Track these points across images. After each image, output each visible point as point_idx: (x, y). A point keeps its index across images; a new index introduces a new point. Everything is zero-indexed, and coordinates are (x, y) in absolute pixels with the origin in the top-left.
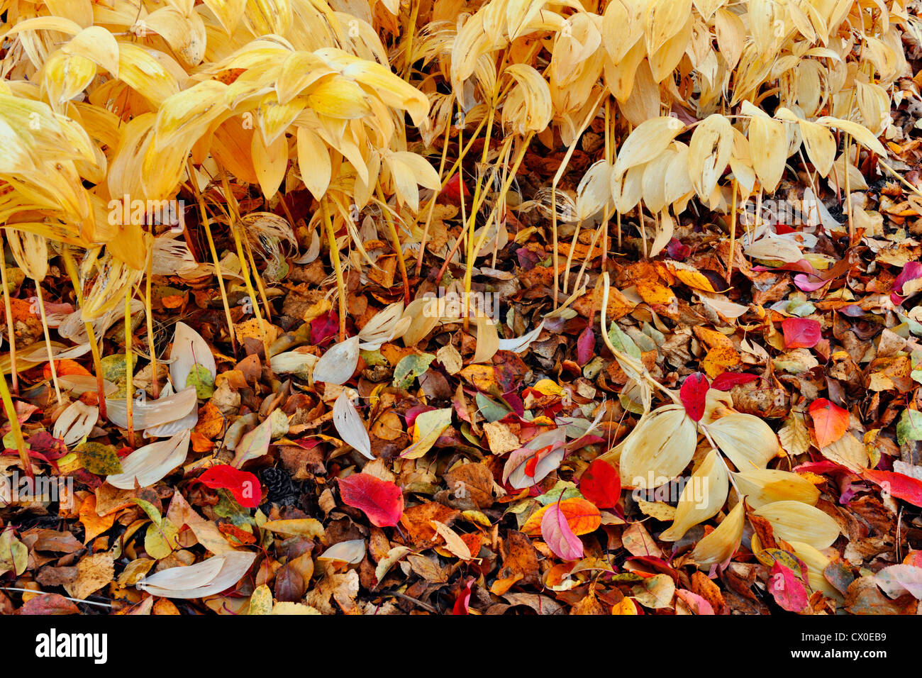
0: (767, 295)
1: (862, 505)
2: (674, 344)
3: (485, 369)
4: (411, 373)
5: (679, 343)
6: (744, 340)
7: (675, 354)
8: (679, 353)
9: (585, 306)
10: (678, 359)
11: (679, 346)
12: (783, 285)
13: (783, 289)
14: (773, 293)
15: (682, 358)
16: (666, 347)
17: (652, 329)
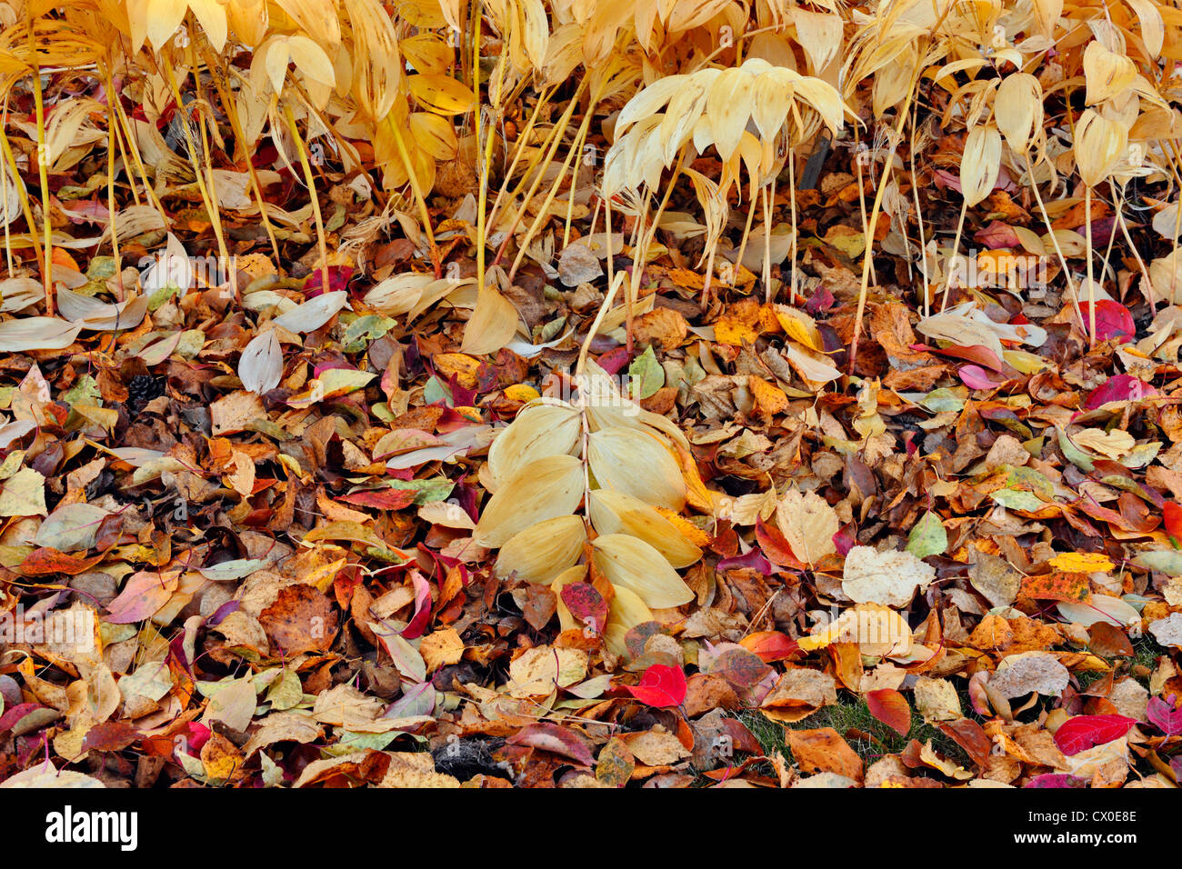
0: (904, 377)
1: (744, 578)
2: (708, 386)
3: (472, 361)
4: (366, 334)
5: (716, 386)
6: (813, 408)
7: (709, 400)
8: (714, 400)
9: (643, 329)
10: (712, 408)
11: (715, 390)
12: (935, 371)
13: (932, 375)
14: (914, 376)
15: (717, 408)
16: (698, 388)
17: (696, 366)
